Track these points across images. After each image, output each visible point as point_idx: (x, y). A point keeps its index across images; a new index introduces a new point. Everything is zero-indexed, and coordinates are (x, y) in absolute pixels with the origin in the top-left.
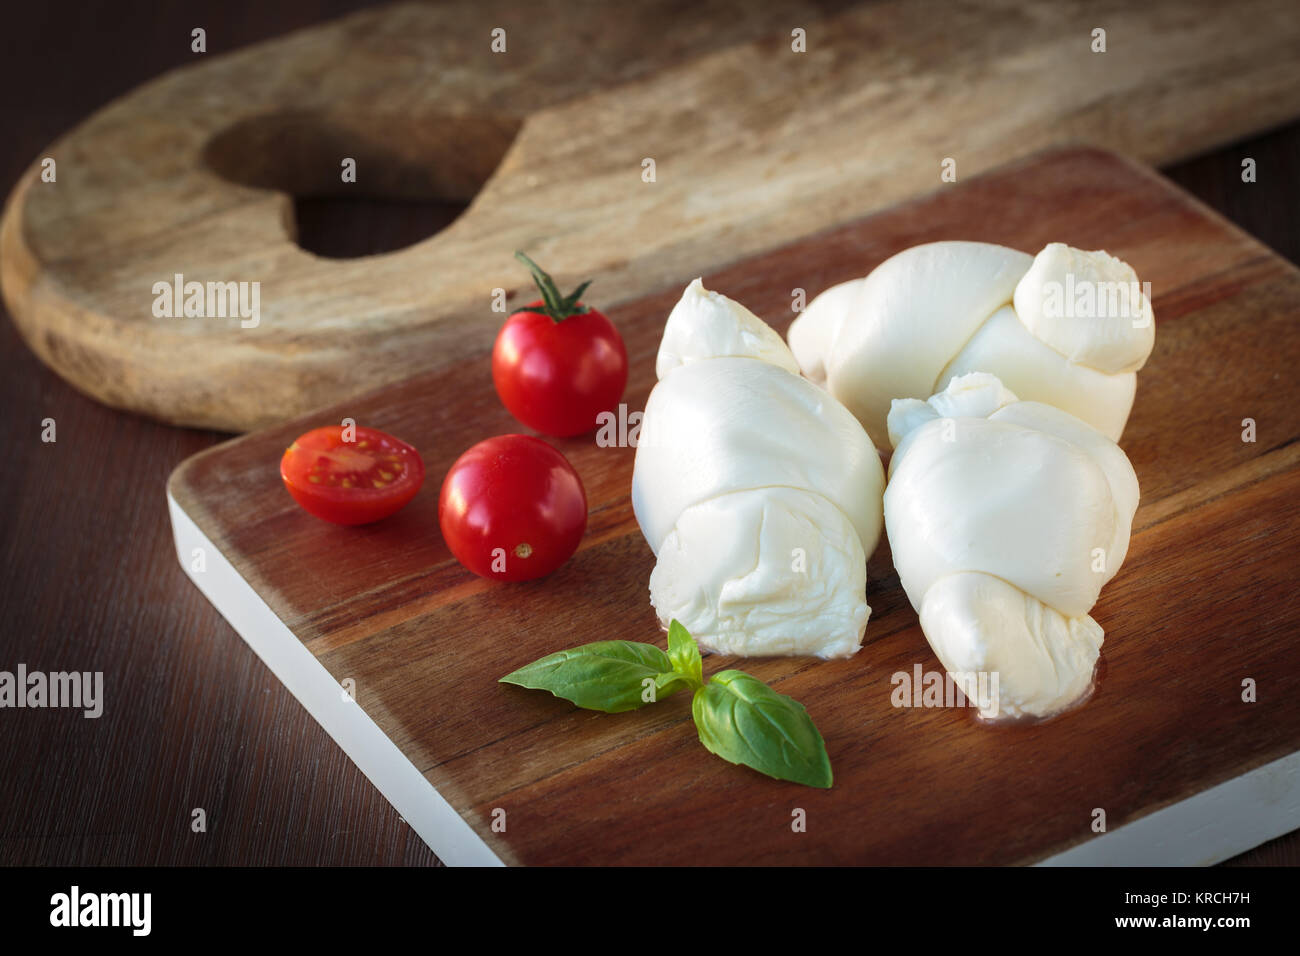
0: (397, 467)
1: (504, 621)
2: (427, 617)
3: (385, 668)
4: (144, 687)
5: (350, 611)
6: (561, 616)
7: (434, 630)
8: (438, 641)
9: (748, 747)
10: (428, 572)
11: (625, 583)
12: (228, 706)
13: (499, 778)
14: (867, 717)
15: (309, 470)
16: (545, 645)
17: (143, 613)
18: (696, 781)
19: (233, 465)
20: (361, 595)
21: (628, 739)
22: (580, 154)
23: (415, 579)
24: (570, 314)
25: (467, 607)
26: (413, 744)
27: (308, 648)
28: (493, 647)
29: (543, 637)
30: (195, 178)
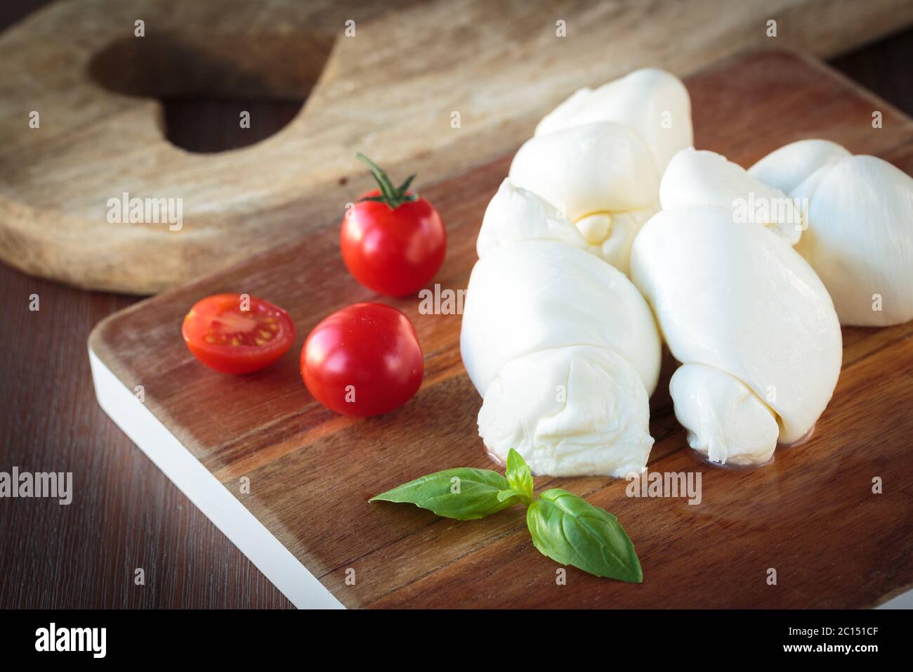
0: (274, 327)
1: (368, 450)
2: (307, 449)
3: (279, 492)
4: (82, 506)
5: (245, 444)
6: (412, 445)
7: (314, 459)
8: (318, 468)
9: (575, 552)
10: (303, 411)
11: (459, 416)
12: (150, 522)
13: (380, 582)
14: (663, 522)
15: (206, 333)
16: (403, 469)
17: (74, 445)
18: (535, 580)
19: (140, 325)
20: (253, 431)
21: (478, 546)
22: (384, 64)
23: (294, 417)
24: (402, 202)
25: (337, 439)
26: (308, 555)
27: (216, 476)
28: (362, 472)
29: (401, 463)
30: (84, 89)
